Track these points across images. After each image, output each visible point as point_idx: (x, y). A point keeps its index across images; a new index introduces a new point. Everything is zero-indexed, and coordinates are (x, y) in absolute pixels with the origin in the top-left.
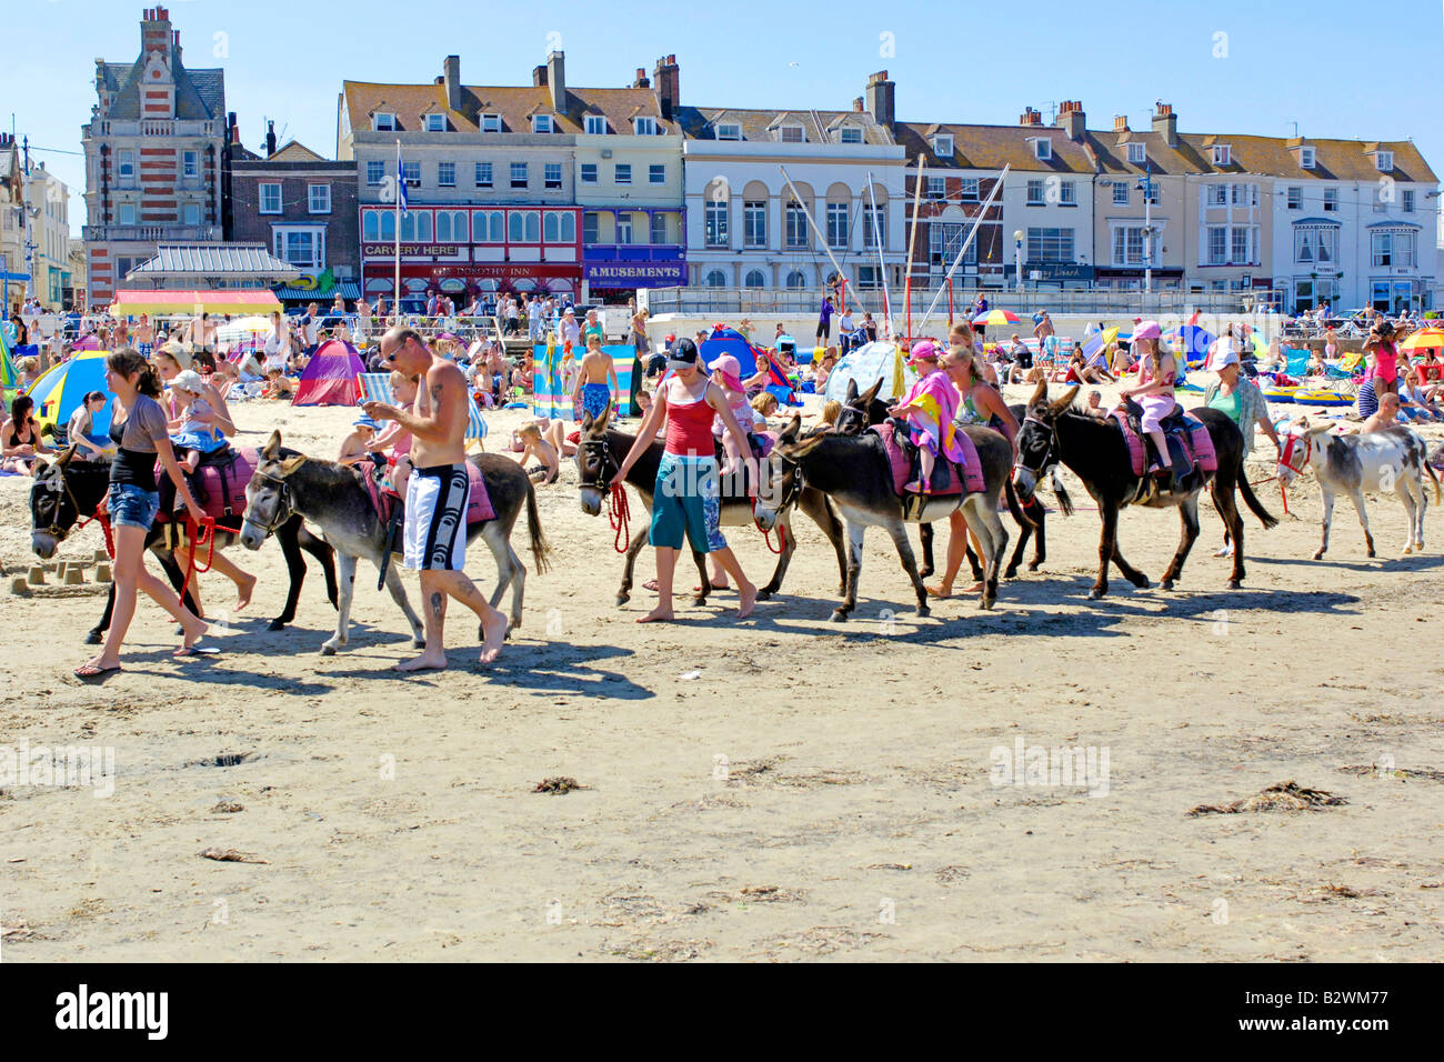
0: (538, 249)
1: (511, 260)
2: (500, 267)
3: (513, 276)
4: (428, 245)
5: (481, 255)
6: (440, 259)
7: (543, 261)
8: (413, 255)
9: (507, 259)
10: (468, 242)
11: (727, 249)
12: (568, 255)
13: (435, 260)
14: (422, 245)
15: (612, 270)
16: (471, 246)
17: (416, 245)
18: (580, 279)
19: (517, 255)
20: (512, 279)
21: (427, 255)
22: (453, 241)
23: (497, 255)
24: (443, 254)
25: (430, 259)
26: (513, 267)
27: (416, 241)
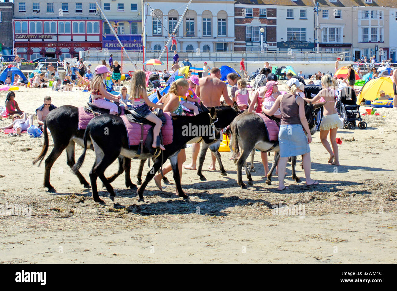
0: (85, 36)
1: (73, 40)
2: (69, 43)
3: (75, 47)
4: (40, 35)
5: (62, 39)
6: (45, 40)
7: (86, 41)
8: (35, 38)
9: (72, 40)
10: (56, 33)
11: (161, 36)
12: (97, 39)
13: (43, 40)
14: (38, 35)
15: (114, 44)
16: (57, 35)
17: (36, 35)
18: (101, 48)
19: (76, 39)
20: (74, 48)
21: (40, 38)
22: (50, 33)
23: (68, 39)
24: (46, 38)
25: (41, 40)
26: (74, 43)
27: (36, 33)
